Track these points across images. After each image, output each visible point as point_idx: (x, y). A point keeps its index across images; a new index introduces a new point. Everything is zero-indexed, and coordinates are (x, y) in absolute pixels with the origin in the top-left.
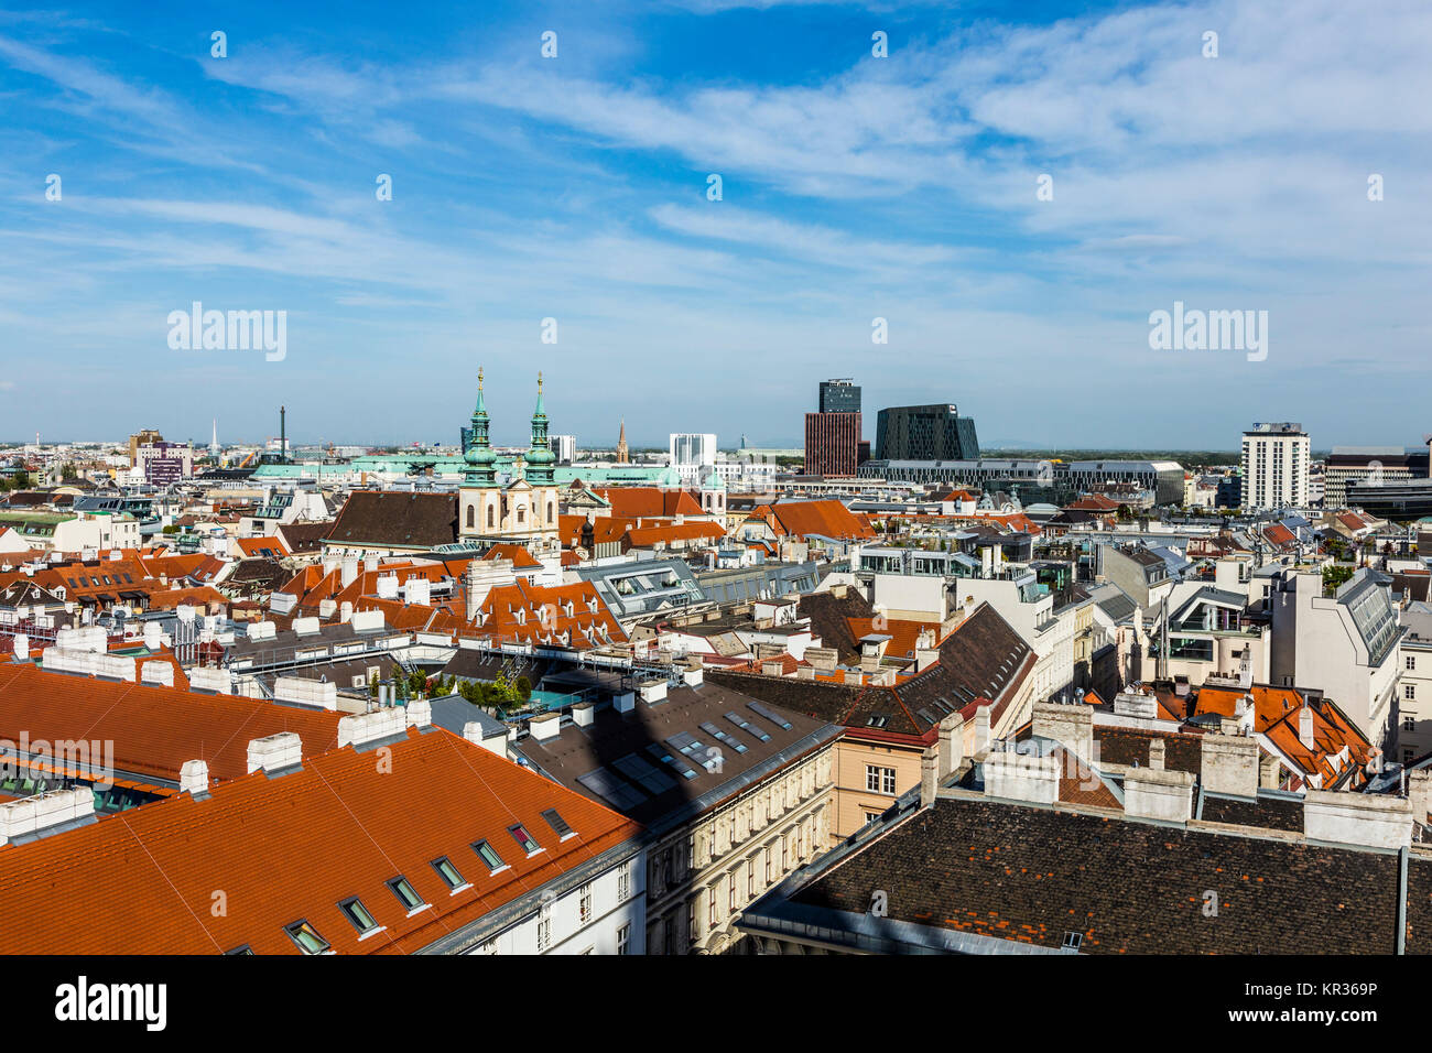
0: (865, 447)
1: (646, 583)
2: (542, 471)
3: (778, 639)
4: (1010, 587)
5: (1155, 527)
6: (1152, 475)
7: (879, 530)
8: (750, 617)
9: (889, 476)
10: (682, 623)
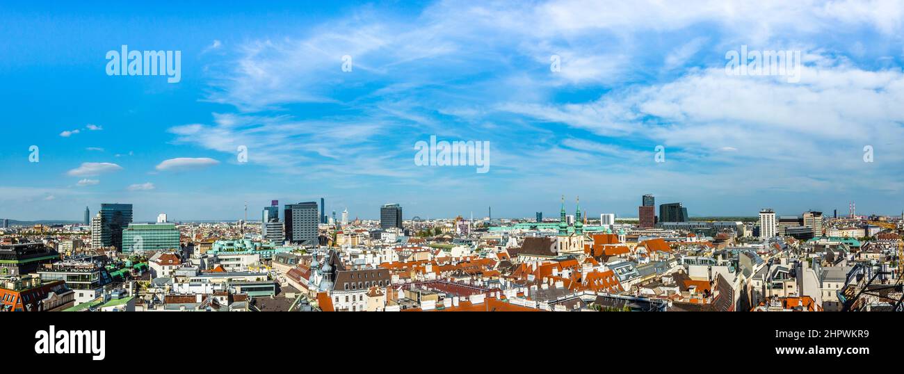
0: (656, 217)
1: (625, 270)
2: (579, 230)
3: (672, 289)
4: (726, 268)
5: (746, 245)
6: (736, 226)
7: (672, 248)
8: (661, 281)
9: (665, 228)
10: (644, 284)
